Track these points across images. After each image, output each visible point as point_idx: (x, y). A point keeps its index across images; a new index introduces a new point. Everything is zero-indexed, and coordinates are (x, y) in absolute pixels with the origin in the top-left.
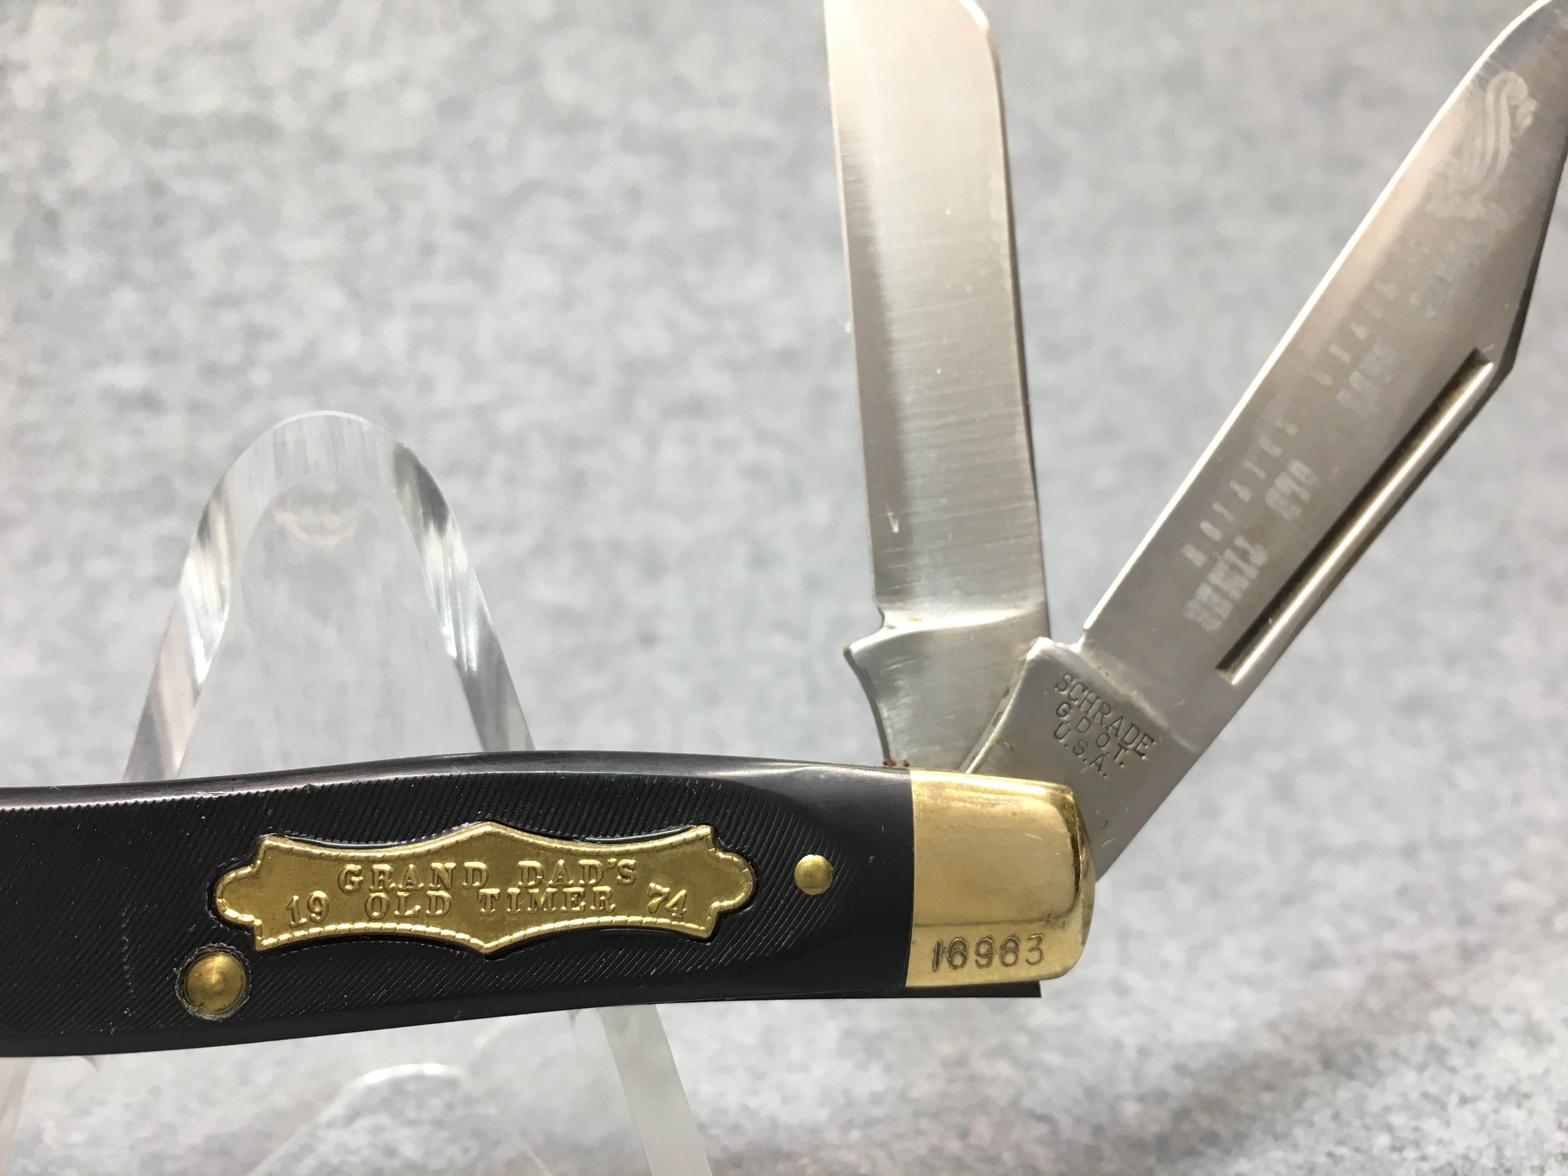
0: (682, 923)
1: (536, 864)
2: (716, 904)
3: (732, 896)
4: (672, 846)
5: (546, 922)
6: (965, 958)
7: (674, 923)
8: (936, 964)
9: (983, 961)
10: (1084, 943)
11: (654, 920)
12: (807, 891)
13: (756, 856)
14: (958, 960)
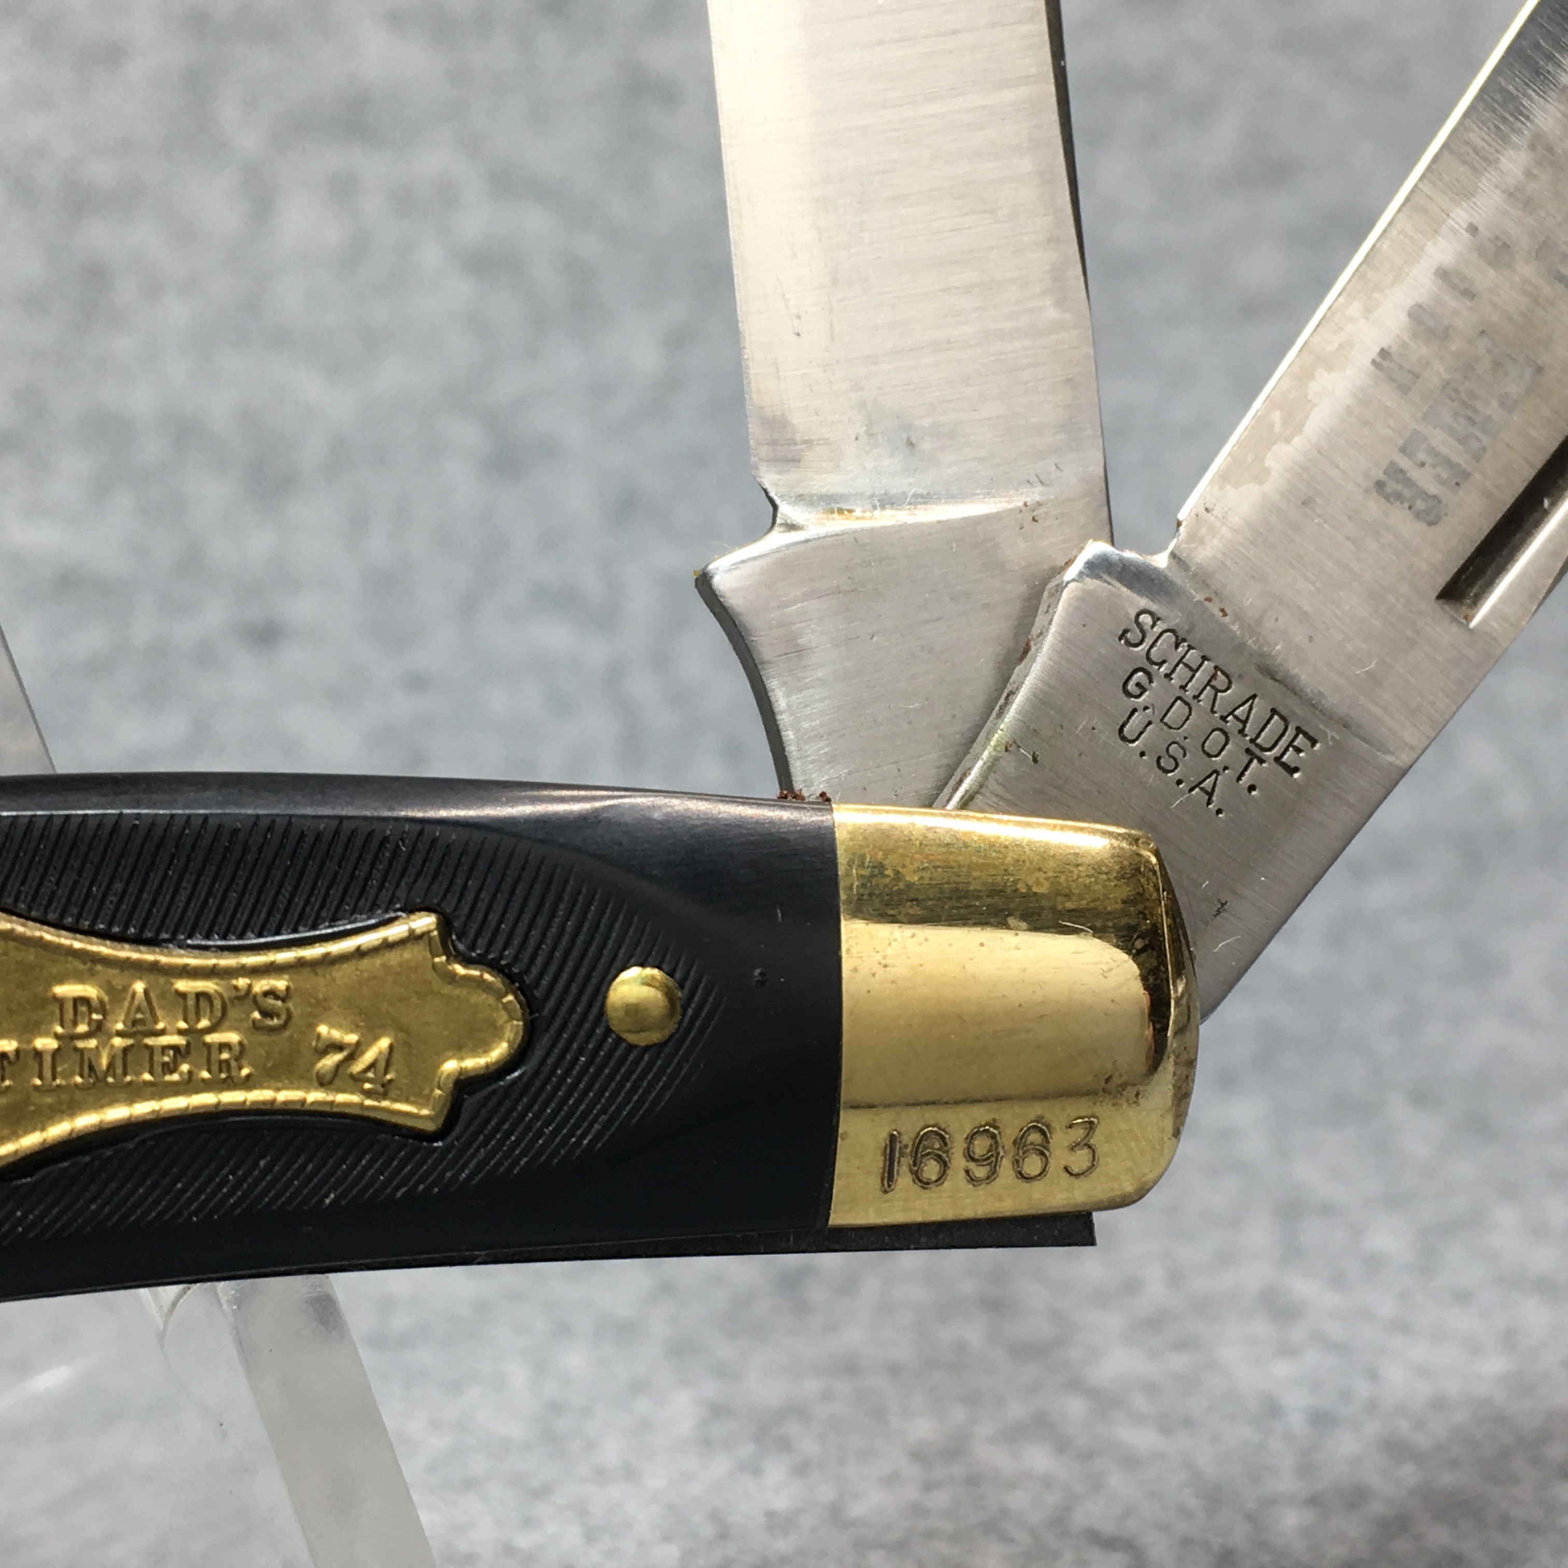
0: (385, 1104)
1: (90, 991)
2: (450, 1066)
3: (484, 1047)
4: (360, 953)
5: (112, 1102)
6: (945, 1165)
7: (369, 1102)
8: (889, 1177)
9: (980, 1172)
10: (1177, 1133)
11: (330, 1098)
12: (631, 1038)
13: (527, 971)
14: (931, 1169)
